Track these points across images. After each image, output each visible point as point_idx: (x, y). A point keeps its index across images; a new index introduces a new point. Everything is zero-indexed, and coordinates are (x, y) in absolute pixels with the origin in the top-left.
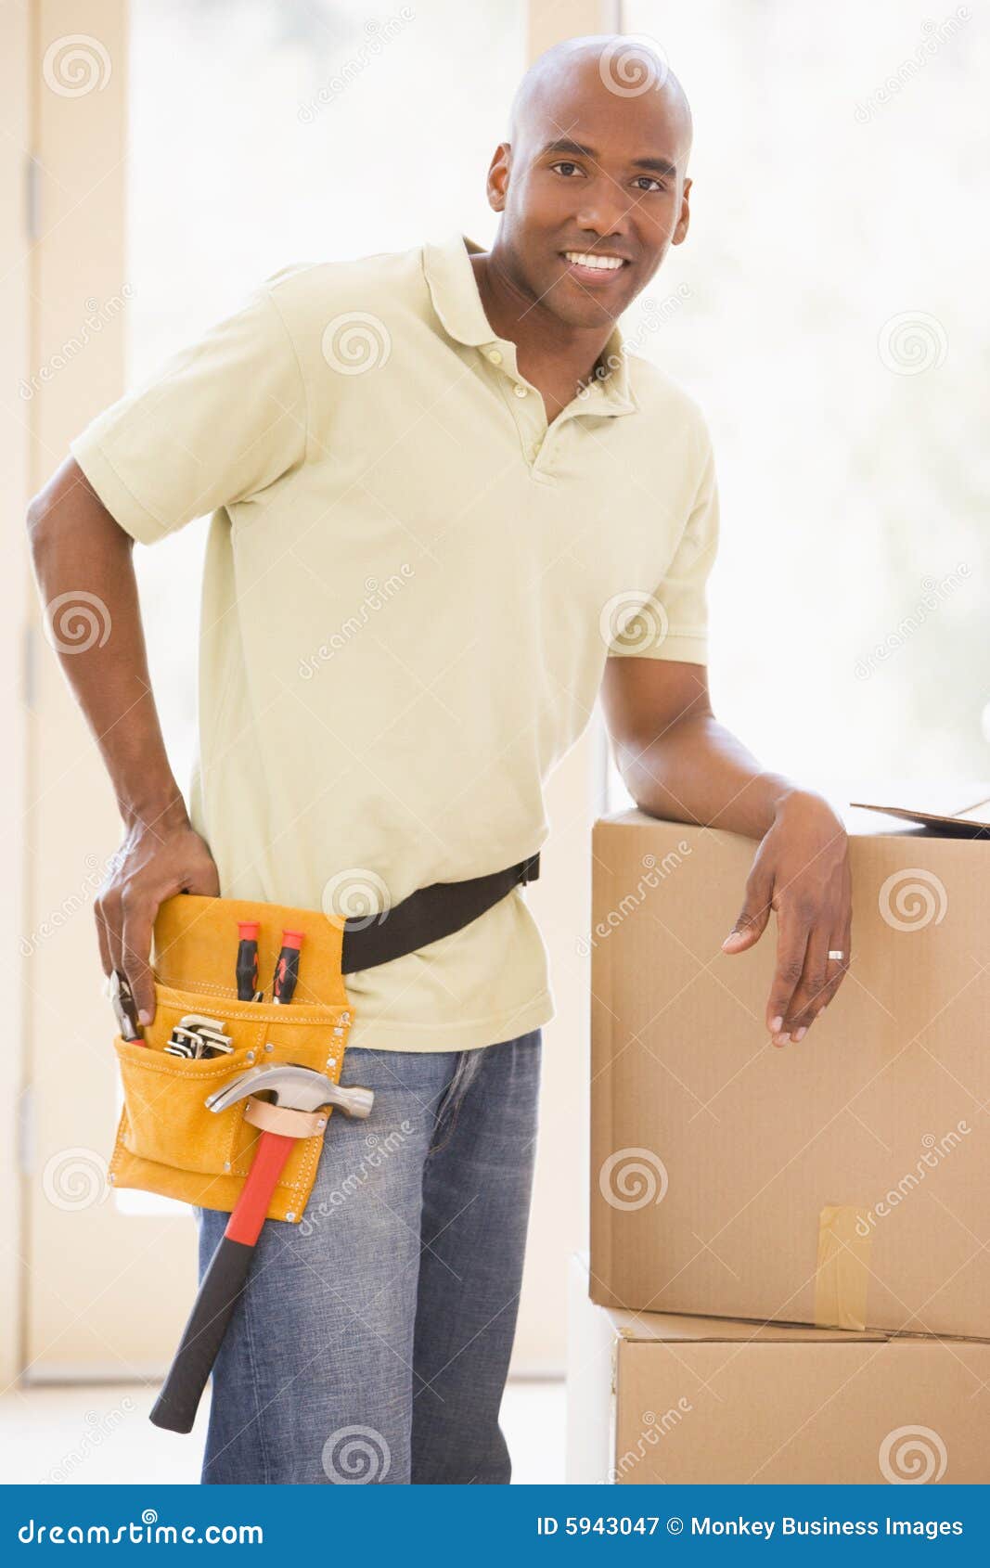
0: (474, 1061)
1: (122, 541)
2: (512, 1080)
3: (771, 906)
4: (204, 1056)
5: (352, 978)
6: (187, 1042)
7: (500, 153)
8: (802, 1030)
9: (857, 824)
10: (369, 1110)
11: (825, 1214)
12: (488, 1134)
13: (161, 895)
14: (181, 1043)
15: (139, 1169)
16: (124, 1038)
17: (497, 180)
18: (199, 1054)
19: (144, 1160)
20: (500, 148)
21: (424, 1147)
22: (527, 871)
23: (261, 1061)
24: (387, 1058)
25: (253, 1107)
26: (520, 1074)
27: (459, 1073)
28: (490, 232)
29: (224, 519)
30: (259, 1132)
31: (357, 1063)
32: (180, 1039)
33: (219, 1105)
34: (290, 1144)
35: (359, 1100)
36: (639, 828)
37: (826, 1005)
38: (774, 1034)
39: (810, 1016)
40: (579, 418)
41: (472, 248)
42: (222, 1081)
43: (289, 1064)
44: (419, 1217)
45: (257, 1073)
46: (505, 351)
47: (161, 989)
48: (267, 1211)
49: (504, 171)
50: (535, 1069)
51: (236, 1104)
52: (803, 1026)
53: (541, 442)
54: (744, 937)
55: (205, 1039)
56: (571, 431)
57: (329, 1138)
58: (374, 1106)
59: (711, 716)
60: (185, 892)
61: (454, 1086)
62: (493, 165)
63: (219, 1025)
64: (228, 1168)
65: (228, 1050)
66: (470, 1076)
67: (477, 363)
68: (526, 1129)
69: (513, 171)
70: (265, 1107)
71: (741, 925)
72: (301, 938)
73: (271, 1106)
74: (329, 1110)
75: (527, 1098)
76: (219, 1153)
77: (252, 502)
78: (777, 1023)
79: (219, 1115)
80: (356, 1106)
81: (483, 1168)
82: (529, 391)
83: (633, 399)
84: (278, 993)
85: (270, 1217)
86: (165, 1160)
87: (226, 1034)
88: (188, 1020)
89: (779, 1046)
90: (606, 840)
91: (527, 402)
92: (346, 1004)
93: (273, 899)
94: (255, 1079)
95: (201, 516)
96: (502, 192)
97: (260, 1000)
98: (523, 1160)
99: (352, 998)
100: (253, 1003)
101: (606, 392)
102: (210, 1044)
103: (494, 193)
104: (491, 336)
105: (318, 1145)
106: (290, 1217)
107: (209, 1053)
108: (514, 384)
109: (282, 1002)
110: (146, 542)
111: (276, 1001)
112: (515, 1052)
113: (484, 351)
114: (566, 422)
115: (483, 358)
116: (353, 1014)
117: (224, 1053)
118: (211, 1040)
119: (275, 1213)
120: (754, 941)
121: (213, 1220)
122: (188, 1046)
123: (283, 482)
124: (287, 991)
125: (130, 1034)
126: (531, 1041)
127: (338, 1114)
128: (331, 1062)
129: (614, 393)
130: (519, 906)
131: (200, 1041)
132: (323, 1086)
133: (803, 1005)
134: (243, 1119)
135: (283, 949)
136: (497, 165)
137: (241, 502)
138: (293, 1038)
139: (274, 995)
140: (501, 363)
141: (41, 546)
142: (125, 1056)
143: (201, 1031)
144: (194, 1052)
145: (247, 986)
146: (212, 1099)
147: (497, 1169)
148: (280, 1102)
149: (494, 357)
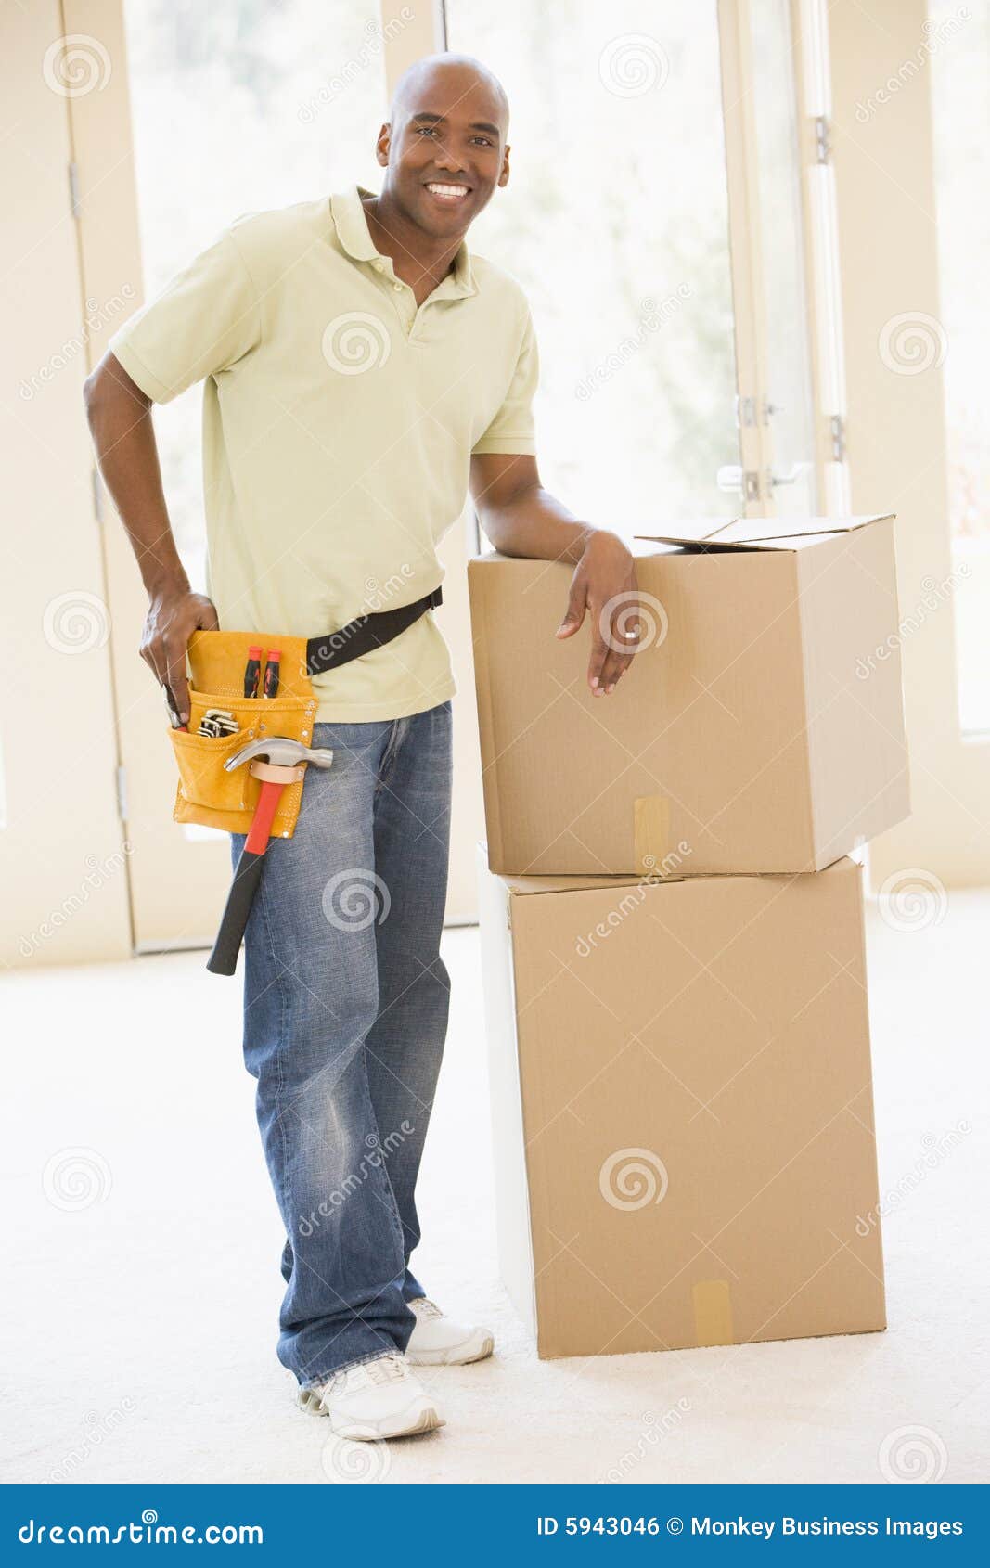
0: (404, 726)
1: (146, 401)
2: (432, 736)
3: (586, 606)
4: (221, 735)
5: (315, 678)
6: (211, 727)
7: (384, 130)
8: (612, 686)
9: (638, 550)
10: (330, 762)
11: (638, 803)
12: (418, 772)
13: (187, 635)
14: (208, 728)
15: (189, 811)
16: (173, 727)
17: (383, 147)
18: (218, 734)
19: (193, 804)
20: (384, 127)
21: (372, 783)
22: (434, 599)
23: (258, 736)
24: (342, 728)
25: (255, 767)
26: (437, 732)
27: (394, 734)
28: (379, 181)
29: (213, 385)
30: (261, 783)
31: (320, 733)
32: (206, 725)
33: (233, 764)
34: (280, 789)
35: (324, 757)
36: (497, 564)
37: (627, 668)
38: (593, 689)
39: (615, 677)
40: (437, 303)
41: (363, 194)
42: (235, 752)
43: (276, 737)
44: (372, 829)
45: (256, 743)
46: (386, 263)
47: (193, 694)
48: (271, 832)
49: (387, 140)
50: (448, 728)
51: (243, 764)
52: (612, 682)
53: (413, 320)
54: (571, 627)
55: (221, 724)
56: (433, 311)
57: (306, 783)
58: (334, 760)
59: (541, 487)
60: (199, 628)
61: (391, 743)
62: (381, 136)
63: (229, 715)
64: (242, 806)
65: (236, 730)
66: (402, 735)
67: (368, 270)
68: (445, 767)
69: (392, 140)
70: (262, 765)
71: (568, 620)
72: (280, 654)
73: (266, 765)
74: (306, 765)
75: (445, 747)
76: (235, 797)
77: (229, 371)
78: (595, 681)
79: (232, 773)
80: (323, 760)
81: (417, 794)
82: (403, 287)
83: (475, 287)
84: (267, 691)
85: (273, 835)
86: (204, 804)
87: (234, 720)
88: (210, 712)
89: (597, 696)
90: (476, 573)
91: (403, 295)
92: (311, 695)
93: (261, 630)
94: (256, 749)
95: (197, 382)
96: (386, 154)
97: (255, 697)
98: (445, 786)
99: (317, 692)
100: (251, 700)
101: (456, 283)
102: (225, 727)
103: (382, 154)
104: (378, 254)
105: (300, 788)
106: (286, 835)
107: (224, 733)
108: (393, 284)
109: (269, 697)
110: (163, 402)
111: (265, 696)
112: (433, 718)
113: (372, 264)
114: (431, 305)
115: (372, 268)
116: (317, 701)
117: (233, 732)
118: (226, 725)
119: (275, 833)
120: (576, 630)
121: (238, 839)
122: (211, 730)
123: (248, 357)
124: (273, 690)
125: (177, 724)
126: (444, 710)
127: (311, 766)
128: (305, 733)
129: (461, 283)
130: (429, 623)
131: (218, 726)
132: (302, 749)
133: (611, 668)
134: (249, 775)
135: (269, 662)
136: (383, 137)
137: (223, 371)
138: (278, 720)
139: (265, 692)
140: (384, 271)
141: (94, 411)
142: (175, 737)
143: (218, 719)
144: (215, 733)
145: (250, 688)
146: (229, 761)
147: (426, 794)
148: (271, 762)
149: (379, 267)
